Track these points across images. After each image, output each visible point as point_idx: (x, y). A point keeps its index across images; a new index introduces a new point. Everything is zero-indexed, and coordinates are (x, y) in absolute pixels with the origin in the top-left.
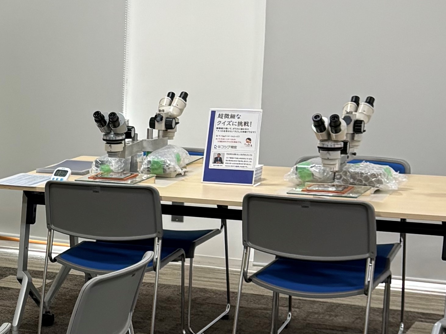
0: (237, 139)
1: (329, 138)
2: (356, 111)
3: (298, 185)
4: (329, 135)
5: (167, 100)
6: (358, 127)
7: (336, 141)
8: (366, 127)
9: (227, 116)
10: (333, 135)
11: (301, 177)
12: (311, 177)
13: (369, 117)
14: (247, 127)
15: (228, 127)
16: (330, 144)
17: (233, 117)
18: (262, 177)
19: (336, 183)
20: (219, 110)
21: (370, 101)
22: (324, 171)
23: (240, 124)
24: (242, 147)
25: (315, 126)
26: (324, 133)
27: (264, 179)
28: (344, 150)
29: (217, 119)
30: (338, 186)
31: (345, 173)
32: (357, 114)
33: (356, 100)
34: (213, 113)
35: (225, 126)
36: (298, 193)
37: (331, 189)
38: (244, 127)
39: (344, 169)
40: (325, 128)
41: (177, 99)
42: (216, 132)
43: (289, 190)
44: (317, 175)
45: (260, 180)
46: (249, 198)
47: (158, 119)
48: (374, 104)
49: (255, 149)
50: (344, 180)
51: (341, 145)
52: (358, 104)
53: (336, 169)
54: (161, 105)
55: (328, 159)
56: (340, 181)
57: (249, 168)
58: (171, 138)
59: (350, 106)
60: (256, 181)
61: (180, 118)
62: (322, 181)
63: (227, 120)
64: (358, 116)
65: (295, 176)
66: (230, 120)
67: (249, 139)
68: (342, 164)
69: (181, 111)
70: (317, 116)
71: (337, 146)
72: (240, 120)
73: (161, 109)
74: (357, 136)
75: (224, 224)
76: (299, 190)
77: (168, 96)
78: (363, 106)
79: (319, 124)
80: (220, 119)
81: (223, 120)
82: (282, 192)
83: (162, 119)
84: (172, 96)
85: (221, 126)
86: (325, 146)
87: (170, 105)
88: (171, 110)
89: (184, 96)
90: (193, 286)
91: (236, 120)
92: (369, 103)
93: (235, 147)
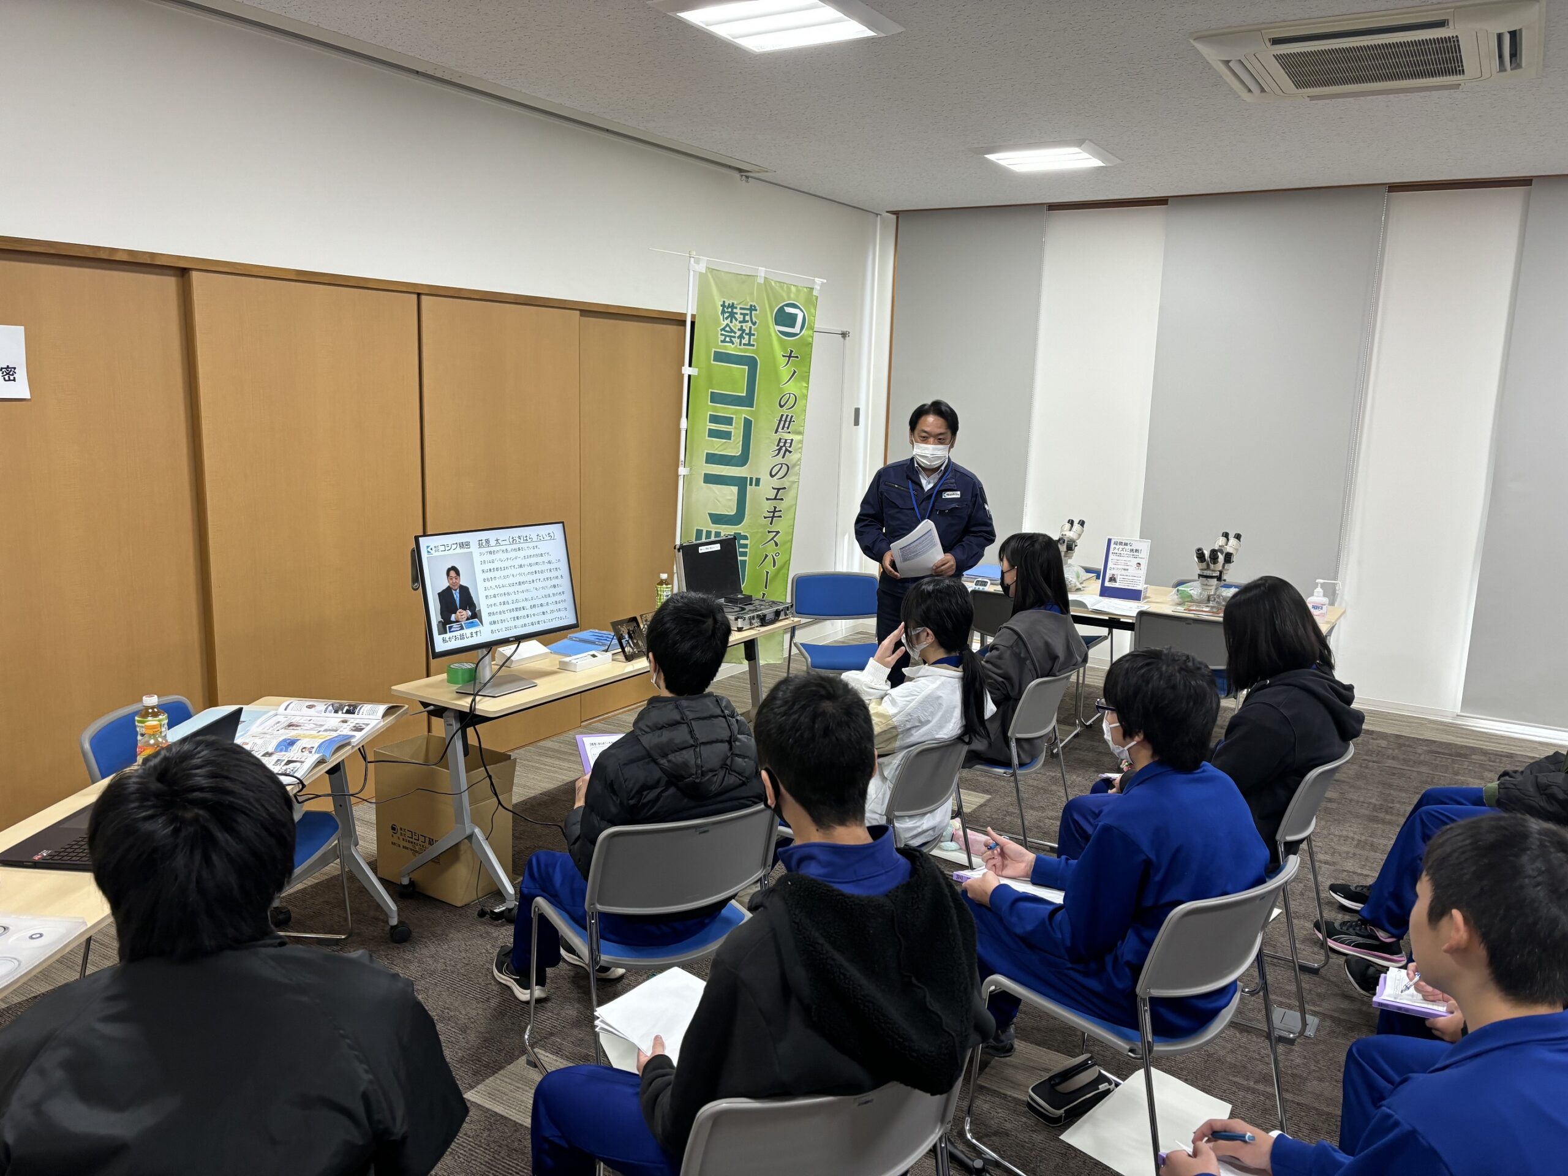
0: (1129, 563)
1: (1208, 567)
2: (1226, 545)
3: (1180, 604)
4: (1208, 565)
5: (1068, 526)
6: (1228, 558)
7: (1213, 571)
8: (1234, 558)
9: (1121, 543)
10: (1212, 566)
11: (1181, 598)
12: (1191, 599)
13: (1237, 550)
14: (1137, 554)
15: (1122, 552)
16: (1208, 573)
17: (1126, 544)
18: (1147, 595)
19: (1211, 604)
20: (1114, 539)
21: (1238, 537)
22: (1201, 594)
23: (1132, 550)
24: (1132, 570)
25: (1197, 557)
26: (1204, 564)
27: (1149, 597)
28: (1219, 578)
29: (1112, 546)
30: (1212, 607)
31: (1219, 596)
32: (1227, 547)
33: (1226, 535)
34: (1109, 541)
35: (1119, 552)
36: (1180, 611)
37: (1205, 609)
38: (1135, 553)
39: (1218, 593)
40: (1205, 560)
41: (1076, 526)
42: (1111, 556)
43: (1173, 608)
44: (1195, 597)
45: (1145, 598)
46: (1142, 614)
47: (1061, 541)
48: (1241, 539)
49: (1142, 572)
50: (1217, 602)
51: (1217, 574)
52: (1228, 540)
53: (1212, 593)
54: (1062, 530)
55: (1206, 585)
56: (1215, 603)
57: (1138, 588)
58: (1070, 558)
59: (1221, 541)
60: (1144, 599)
61: (1078, 542)
62: (1199, 602)
63: (1121, 547)
64: (1229, 549)
65: (1176, 597)
66: (1123, 547)
67: (1139, 564)
68: (1217, 589)
69: (1080, 535)
70: (1199, 550)
71: (1214, 575)
72: (1132, 548)
73: (1064, 533)
74: (1227, 566)
75: (1111, 632)
76: (1181, 609)
77: (1068, 522)
78: (1233, 541)
79: (1201, 556)
80: (1115, 546)
81: (1117, 547)
82: (1167, 610)
83: (1064, 542)
84: (1071, 522)
85: (1116, 551)
86: (1205, 574)
87: (1070, 530)
88: (1071, 535)
89: (1082, 523)
90: (1086, 683)
91: (1128, 547)
92: (1237, 538)
93: (1127, 570)
